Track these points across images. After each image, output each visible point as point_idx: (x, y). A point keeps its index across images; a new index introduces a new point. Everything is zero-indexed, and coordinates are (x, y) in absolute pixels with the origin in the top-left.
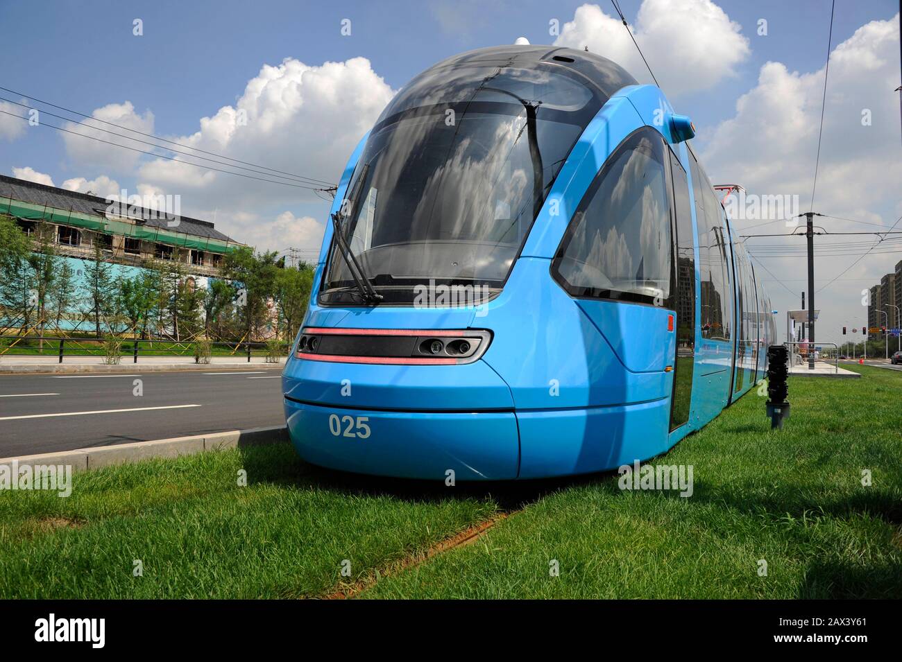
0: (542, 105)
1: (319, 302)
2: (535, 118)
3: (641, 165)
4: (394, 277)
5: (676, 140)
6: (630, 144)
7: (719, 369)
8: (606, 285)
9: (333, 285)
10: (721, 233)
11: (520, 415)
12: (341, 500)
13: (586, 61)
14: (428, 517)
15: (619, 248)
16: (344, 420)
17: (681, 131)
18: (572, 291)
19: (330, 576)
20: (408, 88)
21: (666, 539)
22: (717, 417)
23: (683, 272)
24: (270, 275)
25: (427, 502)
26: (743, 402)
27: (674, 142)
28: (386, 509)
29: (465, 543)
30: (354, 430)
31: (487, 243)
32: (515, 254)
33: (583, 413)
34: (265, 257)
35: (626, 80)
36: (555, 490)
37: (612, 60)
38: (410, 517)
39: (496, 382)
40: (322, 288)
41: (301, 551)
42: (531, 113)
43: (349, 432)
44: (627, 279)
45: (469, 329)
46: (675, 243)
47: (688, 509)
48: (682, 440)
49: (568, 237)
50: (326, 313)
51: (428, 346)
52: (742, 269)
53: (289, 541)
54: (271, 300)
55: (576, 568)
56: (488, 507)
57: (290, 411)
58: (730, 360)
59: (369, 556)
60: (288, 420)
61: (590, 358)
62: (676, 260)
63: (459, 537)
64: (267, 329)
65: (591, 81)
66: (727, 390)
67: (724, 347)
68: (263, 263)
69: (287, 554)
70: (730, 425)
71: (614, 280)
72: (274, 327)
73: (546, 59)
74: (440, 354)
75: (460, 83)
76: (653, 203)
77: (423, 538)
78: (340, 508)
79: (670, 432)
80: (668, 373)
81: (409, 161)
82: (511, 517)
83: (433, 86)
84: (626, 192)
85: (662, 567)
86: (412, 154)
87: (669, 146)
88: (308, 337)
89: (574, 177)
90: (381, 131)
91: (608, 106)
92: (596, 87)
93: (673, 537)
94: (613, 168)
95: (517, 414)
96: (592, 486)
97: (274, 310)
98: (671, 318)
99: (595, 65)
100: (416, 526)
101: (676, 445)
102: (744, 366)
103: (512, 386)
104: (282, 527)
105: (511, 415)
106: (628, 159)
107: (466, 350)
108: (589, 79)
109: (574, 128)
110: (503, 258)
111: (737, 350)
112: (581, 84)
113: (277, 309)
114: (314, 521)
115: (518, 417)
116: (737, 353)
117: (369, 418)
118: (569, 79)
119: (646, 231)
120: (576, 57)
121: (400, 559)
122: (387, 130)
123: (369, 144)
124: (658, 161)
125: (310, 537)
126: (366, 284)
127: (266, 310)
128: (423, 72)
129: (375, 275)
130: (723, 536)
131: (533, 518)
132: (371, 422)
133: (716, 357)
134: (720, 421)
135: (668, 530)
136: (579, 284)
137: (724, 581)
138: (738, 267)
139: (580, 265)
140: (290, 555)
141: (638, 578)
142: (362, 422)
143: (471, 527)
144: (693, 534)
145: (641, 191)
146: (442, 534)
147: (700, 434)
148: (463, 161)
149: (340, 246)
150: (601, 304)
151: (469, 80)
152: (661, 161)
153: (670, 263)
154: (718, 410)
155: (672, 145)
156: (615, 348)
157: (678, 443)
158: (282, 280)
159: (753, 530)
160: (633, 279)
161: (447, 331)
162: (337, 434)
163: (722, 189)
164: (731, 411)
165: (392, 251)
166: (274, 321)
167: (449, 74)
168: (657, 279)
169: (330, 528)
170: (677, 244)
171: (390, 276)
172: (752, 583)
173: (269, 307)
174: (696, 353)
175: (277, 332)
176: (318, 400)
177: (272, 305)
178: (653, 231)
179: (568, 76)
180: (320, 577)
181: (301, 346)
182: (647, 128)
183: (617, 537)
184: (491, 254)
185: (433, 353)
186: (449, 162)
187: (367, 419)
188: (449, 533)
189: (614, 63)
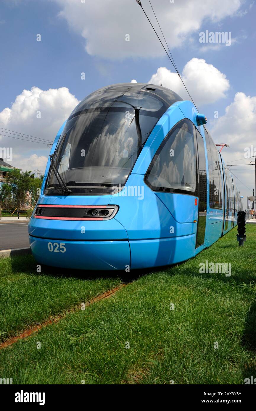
0: (142, 109)
1: (44, 193)
2: (139, 114)
3: (183, 134)
4: (76, 183)
5: (199, 124)
6: (179, 126)
7: (217, 221)
8: (168, 186)
9: (50, 186)
10: (219, 164)
11: (131, 242)
12: (53, 279)
13: (161, 90)
14: (90, 286)
15: (174, 170)
16: (54, 245)
17: (201, 121)
18: (154, 189)
19: (46, 314)
20: (84, 100)
21: (192, 294)
22: (217, 241)
23: (201, 180)
24: (28, 181)
25: (91, 280)
26: (228, 235)
27: (198, 125)
28: (73, 283)
29: (106, 298)
30: (59, 249)
31: (117, 168)
32: (129, 173)
33: (158, 241)
34: (26, 173)
35: (177, 98)
36: (146, 274)
37: (172, 90)
38: (83, 286)
39: (120, 228)
40: (46, 187)
41: (34, 302)
42: (137, 112)
43: (57, 250)
44: (177, 183)
45: (109, 205)
46: (198, 168)
47: (202, 281)
48: (201, 251)
49: (152, 165)
50: (46, 198)
51: (90, 213)
52: (227, 179)
53: (29, 299)
54: (28, 192)
55: (152, 308)
56: (117, 282)
57: (31, 241)
58: (222, 217)
59: (63, 304)
60: (31, 245)
61: (161, 217)
62: (198, 175)
63: (104, 295)
64: (27, 205)
65: (163, 99)
66: (221, 230)
67: (220, 212)
68: (25, 176)
69: (27, 304)
70: (222, 245)
71: (171, 184)
72: (30, 204)
73: (143, 89)
74: (96, 216)
75: (106, 99)
76: (189, 151)
77: (88, 296)
78: (53, 282)
79: (196, 248)
80: (195, 223)
81: (83, 134)
82: (127, 286)
83: (95, 100)
84: (177, 146)
85: (189, 307)
86: (85, 131)
87: (196, 127)
88: (39, 209)
89: (154, 140)
90: (73, 118)
91: (169, 110)
92: (164, 101)
93: (195, 293)
94: (171, 136)
95: (129, 241)
96: (162, 272)
97: (30, 196)
98: (196, 200)
99: (164, 92)
100: (85, 290)
101: (198, 254)
102: (228, 220)
103: (127, 229)
104: (26, 292)
105: (127, 242)
106: (178, 132)
107: (107, 214)
108: (162, 98)
109: (155, 119)
110: (124, 175)
111: (225, 213)
112: (159, 100)
113: (31, 196)
114: (41, 289)
115: (130, 243)
116: (225, 214)
117: (65, 244)
118: (153, 97)
119: (186, 162)
120: (156, 89)
121: (78, 305)
122: (74, 118)
123: (67, 125)
124: (191, 133)
125: (38, 296)
126: (64, 185)
127: (26, 197)
128: (91, 93)
129: (68, 182)
130: (216, 292)
131: (136, 286)
132: (66, 246)
133: (216, 216)
134: (218, 243)
135: (193, 290)
136: (157, 186)
137: (215, 312)
138: (226, 178)
139: (157, 177)
140: (29, 304)
141: (179, 311)
142: (62, 246)
143: (109, 290)
144: (204, 292)
145: (184, 146)
146: (97, 293)
147: (209, 248)
148: (106, 135)
149: (53, 169)
150: (166, 194)
151: (109, 98)
152: (192, 134)
153: (196, 176)
154: (217, 239)
155: (197, 127)
156: (172, 213)
157: (200, 253)
158: (33, 184)
159: (229, 290)
160: (180, 183)
161: (99, 206)
162: (52, 251)
163: (220, 146)
164: (223, 239)
165: (76, 171)
166: (30, 201)
167: (102, 94)
168: (190, 183)
169: (47, 292)
170: (199, 169)
171: (74, 182)
172: (227, 312)
173: (28, 195)
174: (207, 214)
175: (31, 206)
176: (43, 236)
177: (29, 194)
178: (189, 163)
179: (152, 96)
180: (42, 314)
181: (36, 212)
182: (186, 119)
183: (171, 294)
184: (119, 173)
185: (93, 215)
186: (100, 135)
187: (64, 244)
188: (100, 293)
189: (172, 91)
